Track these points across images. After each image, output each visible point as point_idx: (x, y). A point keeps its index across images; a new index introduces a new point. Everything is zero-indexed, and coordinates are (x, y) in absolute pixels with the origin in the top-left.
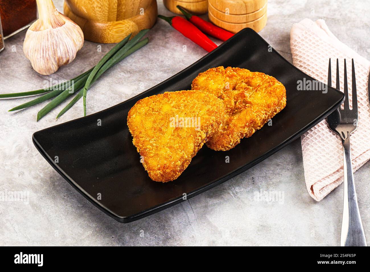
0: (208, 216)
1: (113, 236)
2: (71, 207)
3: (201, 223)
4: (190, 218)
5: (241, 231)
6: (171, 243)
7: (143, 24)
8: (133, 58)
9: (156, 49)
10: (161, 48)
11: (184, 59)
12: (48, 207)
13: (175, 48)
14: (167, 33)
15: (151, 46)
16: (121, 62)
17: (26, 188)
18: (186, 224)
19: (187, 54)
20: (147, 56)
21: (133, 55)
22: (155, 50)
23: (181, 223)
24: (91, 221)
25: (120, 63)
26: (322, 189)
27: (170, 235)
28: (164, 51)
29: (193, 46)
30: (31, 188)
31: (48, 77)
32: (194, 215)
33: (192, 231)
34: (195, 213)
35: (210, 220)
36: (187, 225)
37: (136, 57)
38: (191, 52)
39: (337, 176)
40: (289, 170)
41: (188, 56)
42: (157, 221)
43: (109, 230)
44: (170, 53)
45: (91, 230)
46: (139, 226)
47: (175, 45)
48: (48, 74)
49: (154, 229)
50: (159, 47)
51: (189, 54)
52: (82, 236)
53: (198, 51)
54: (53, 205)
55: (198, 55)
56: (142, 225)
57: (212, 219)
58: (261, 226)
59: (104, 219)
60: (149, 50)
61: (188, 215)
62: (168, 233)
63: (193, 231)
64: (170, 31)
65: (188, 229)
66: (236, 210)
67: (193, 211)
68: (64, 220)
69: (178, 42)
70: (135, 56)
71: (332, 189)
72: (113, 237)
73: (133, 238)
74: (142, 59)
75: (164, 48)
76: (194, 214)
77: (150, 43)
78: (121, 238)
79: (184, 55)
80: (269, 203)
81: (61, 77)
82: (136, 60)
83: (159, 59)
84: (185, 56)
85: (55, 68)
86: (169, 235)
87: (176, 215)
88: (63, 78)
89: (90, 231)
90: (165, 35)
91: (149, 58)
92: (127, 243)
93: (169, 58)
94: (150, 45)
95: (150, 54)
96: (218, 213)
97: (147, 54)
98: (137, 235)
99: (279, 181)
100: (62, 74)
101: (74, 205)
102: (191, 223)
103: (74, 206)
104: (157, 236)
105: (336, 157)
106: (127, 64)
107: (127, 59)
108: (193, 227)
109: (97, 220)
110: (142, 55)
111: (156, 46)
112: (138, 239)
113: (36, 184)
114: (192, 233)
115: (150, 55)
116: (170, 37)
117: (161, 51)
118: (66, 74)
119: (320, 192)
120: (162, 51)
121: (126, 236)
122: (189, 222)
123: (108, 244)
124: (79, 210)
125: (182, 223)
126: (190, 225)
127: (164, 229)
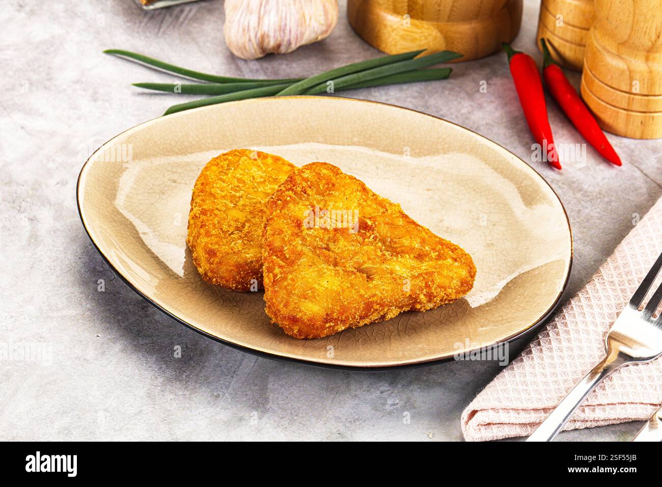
0: (271, 379)
1: (100, 335)
2: (84, 264)
3: (252, 382)
4: (241, 367)
5: (300, 425)
6: (176, 388)
7: (458, 43)
8: (401, 90)
9: (452, 93)
10: (463, 95)
11: (482, 128)
12: (51, 248)
13: (485, 104)
14: (497, 76)
15: (449, 86)
16: (376, 89)
17: (48, 207)
18: (227, 373)
19: (495, 122)
20: (427, 97)
21: (405, 87)
22: (449, 94)
23: (220, 367)
24: (91, 297)
25: (373, 90)
26: (489, 424)
27: (186, 376)
28: (462, 101)
29: (517, 114)
30: (56, 210)
31: (243, 62)
32: (251, 367)
33: (224, 388)
34: (257, 364)
35: (270, 386)
36: (226, 375)
37: (407, 92)
38: (504, 120)
39: (533, 417)
40: (474, 372)
41: (492, 126)
42: (189, 346)
43: (102, 323)
44: (470, 108)
45: (76, 311)
46: (153, 340)
47: (489, 100)
48: (243, 57)
49: (170, 356)
50: (460, 92)
51: (498, 123)
52: (55, 313)
53: (517, 124)
54: (61, 249)
55: (511, 131)
56: (159, 341)
57: (273, 385)
58: (339, 434)
59: (112, 304)
60: (440, 89)
61: (244, 362)
62: (185, 372)
63: (227, 388)
64: (504, 76)
65: (222, 382)
66: (324, 391)
67: (257, 360)
68: (54, 277)
69: (500, 97)
70: (407, 90)
71: (509, 433)
72: (98, 336)
73: (126, 352)
74: (414, 98)
75: (466, 97)
76: (254, 365)
77: (452, 81)
78: (108, 344)
79: (488, 121)
80: (387, 407)
81: (264, 71)
82: (404, 96)
83: (441, 110)
84: (487, 124)
85: (253, 49)
86: (184, 376)
87: (226, 351)
88: (266, 74)
89: (74, 312)
90: (491, 78)
91: (426, 102)
92: (110, 355)
93: (459, 115)
94: (449, 83)
95: (436, 96)
96: (292, 381)
97: (430, 94)
98: (136, 350)
99: (440, 381)
100: (270, 67)
101: (91, 263)
102: (235, 375)
103: (89, 264)
104: (163, 368)
105: (562, 386)
106: (381, 96)
107: (390, 90)
108: (232, 383)
109: (100, 301)
110: (419, 93)
111: (458, 89)
112: (131, 358)
113: (67, 208)
114: (223, 390)
115: (432, 98)
116: (495, 84)
117: (456, 100)
118: (275, 69)
119: (482, 428)
120: (459, 99)
121: (119, 345)
122: (235, 371)
123: (81, 341)
124: (91, 274)
125: (223, 368)
126: (232, 377)
127: (185, 363)
